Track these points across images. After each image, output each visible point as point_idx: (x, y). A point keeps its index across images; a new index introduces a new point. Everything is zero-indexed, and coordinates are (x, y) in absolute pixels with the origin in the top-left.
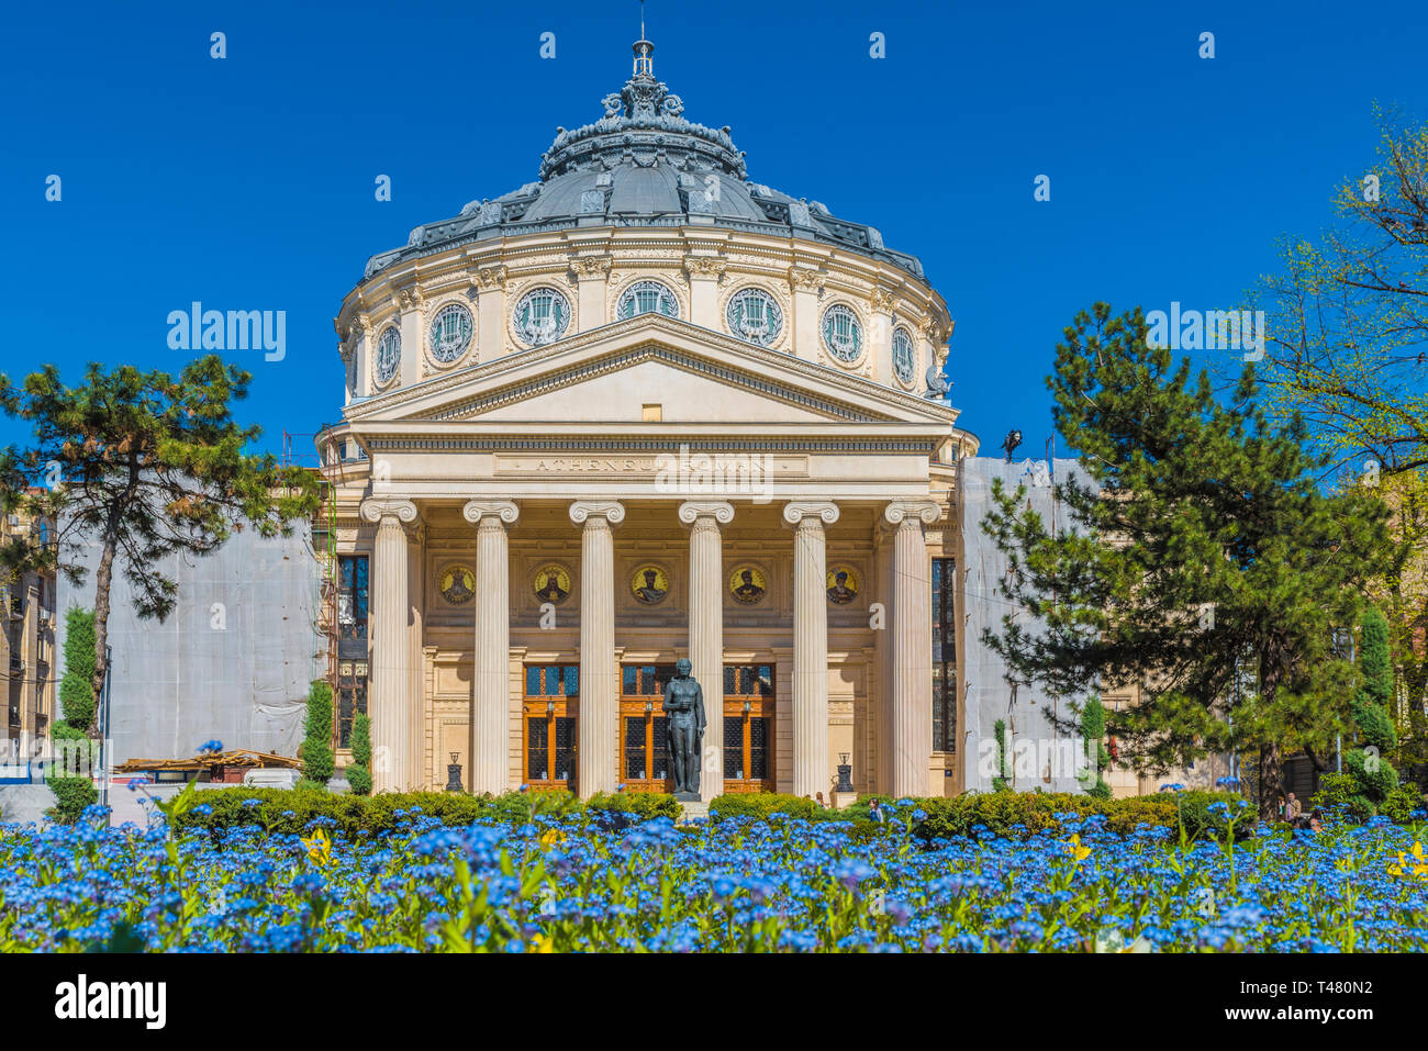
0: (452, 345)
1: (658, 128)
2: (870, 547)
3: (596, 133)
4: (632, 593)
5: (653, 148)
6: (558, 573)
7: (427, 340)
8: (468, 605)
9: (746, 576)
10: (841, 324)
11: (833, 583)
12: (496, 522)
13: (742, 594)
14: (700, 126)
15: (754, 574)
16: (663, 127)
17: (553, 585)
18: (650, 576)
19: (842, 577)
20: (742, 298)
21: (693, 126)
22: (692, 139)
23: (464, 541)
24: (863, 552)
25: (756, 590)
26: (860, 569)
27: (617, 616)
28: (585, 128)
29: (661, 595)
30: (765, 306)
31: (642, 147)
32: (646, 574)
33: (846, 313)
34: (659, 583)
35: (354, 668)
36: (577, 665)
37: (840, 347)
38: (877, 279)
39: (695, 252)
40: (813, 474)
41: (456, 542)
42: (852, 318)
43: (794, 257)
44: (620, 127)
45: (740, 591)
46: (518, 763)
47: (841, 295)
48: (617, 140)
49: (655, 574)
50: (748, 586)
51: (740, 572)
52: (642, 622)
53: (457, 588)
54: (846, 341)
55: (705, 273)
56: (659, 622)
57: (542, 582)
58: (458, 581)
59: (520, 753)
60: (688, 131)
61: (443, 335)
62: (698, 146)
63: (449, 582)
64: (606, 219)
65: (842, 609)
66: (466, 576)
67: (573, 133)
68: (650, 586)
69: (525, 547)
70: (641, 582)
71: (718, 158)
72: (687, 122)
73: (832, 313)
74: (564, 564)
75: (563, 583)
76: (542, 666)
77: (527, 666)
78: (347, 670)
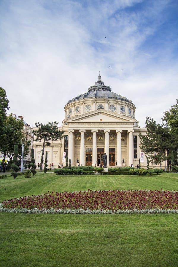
0: (78, 111)
2: (126, 135)
4: (99, 140)
5: (101, 88)
7: (75, 110)
8: (80, 141)
9: (112, 138)
10: (122, 109)
11: (122, 139)
12: (83, 132)
18: (101, 138)
19: (123, 138)
20: (111, 106)
22: (105, 87)
23: (79, 134)
30: (114, 107)
31: (99, 88)
34: (102, 139)
36: (92, 148)
37: (122, 111)
39: (106, 101)
40: (120, 127)
42: (124, 108)
43: (117, 101)
46: (85, 160)
47: (122, 105)
48: (97, 87)
53: (78, 139)
54: (123, 110)
55: (107, 103)
56: (102, 143)
57: (88, 138)
65: (123, 142)
68: (101, 139)
71: (108, 89)
73: (122, 107)
75: (90, 138)
76: (88, 148)
77: (86, 148)
78: (65, 149)
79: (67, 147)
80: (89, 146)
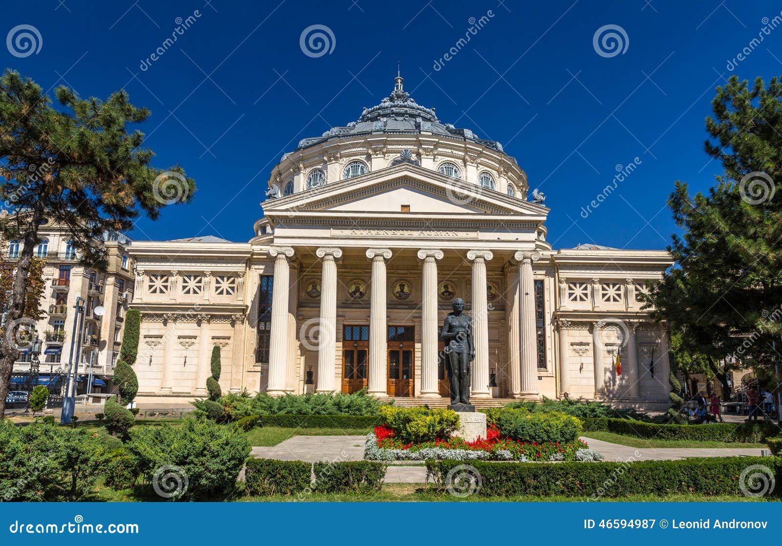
0: (316, 186)
1: (405, 107)
2: (502, 275)
3: (379, 109)
4: (393, 293)
6: (360, 285)
7: (305, 186)
8: (318, 298)
9: (446, 287)
10: (486, 180)
12: (331, 257)
13: (444, 295)
14: (423, 107)
15: (449, 287)
16: (408, 106)
17: (357, 290)
18: (402, 286)
19: (489, 288)
20: (444, 167)
21: (420, 107)
22: (419, 112)
23: (318, 270)
24: (499, 277)
25: (450, 293)
26: (498, 284)
27: (387, 304)
28: (375, 107)
29: (408, 295)
30: (454, 171)
31: (398, 114)
32: (400, 285)
33: (488, 176)
34: (406, 289)
35: (265, 325)
36: (368, 326)
38: (501, 162)
39: (423, 146)
40: (480, 238)
41: (314, 270)
42: (491, 178)
43: (466, 150)
44: (389, 106)
45: (443, 293)
46: (340, 371)
47: (486, 168)
48: (388, 112)
49: (404, 285)
50: (446, 292)
51: (443, 285)
52: (398, 307)
53: (314, 290)
55: (427, 155)
56: (406, 307)
57: (353, 288)
58: (314, 287)
59: (341, 366)
60: (418, 109)
61: (312, 183)
62: (421, 114)
63: (310, 288)
64: (384, 132)
66: (318, 285)
67: (370, 109)
68: (402, 291)
69: (345, 272)
70: (398, 289)
72: (417, 105)
73: (482, 176)
74: (363, 280)
76: (352, 326)
77: (344, 326)
78: (262, 327)
79: (270, 321)
80: (354, 317)
